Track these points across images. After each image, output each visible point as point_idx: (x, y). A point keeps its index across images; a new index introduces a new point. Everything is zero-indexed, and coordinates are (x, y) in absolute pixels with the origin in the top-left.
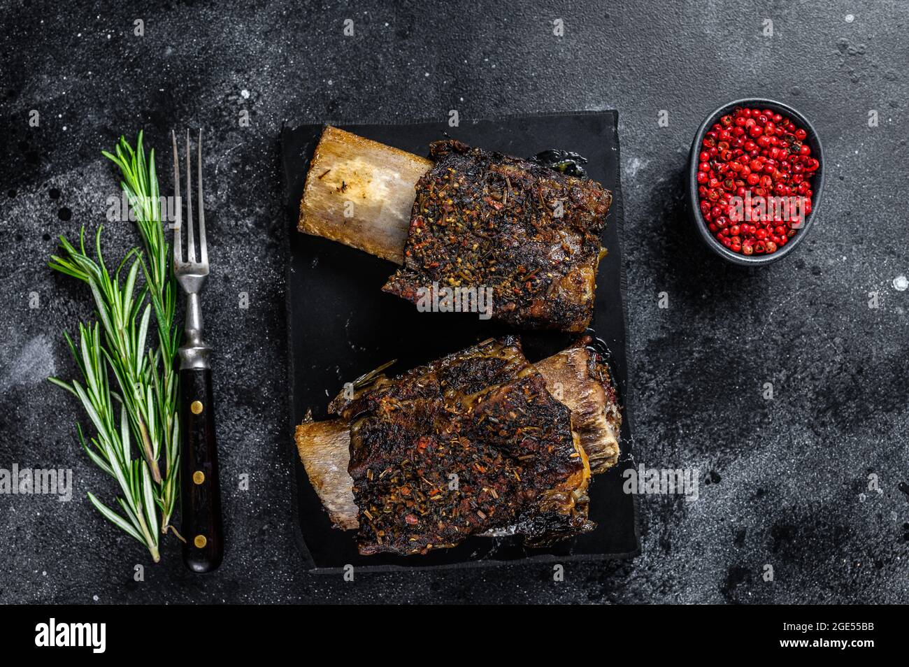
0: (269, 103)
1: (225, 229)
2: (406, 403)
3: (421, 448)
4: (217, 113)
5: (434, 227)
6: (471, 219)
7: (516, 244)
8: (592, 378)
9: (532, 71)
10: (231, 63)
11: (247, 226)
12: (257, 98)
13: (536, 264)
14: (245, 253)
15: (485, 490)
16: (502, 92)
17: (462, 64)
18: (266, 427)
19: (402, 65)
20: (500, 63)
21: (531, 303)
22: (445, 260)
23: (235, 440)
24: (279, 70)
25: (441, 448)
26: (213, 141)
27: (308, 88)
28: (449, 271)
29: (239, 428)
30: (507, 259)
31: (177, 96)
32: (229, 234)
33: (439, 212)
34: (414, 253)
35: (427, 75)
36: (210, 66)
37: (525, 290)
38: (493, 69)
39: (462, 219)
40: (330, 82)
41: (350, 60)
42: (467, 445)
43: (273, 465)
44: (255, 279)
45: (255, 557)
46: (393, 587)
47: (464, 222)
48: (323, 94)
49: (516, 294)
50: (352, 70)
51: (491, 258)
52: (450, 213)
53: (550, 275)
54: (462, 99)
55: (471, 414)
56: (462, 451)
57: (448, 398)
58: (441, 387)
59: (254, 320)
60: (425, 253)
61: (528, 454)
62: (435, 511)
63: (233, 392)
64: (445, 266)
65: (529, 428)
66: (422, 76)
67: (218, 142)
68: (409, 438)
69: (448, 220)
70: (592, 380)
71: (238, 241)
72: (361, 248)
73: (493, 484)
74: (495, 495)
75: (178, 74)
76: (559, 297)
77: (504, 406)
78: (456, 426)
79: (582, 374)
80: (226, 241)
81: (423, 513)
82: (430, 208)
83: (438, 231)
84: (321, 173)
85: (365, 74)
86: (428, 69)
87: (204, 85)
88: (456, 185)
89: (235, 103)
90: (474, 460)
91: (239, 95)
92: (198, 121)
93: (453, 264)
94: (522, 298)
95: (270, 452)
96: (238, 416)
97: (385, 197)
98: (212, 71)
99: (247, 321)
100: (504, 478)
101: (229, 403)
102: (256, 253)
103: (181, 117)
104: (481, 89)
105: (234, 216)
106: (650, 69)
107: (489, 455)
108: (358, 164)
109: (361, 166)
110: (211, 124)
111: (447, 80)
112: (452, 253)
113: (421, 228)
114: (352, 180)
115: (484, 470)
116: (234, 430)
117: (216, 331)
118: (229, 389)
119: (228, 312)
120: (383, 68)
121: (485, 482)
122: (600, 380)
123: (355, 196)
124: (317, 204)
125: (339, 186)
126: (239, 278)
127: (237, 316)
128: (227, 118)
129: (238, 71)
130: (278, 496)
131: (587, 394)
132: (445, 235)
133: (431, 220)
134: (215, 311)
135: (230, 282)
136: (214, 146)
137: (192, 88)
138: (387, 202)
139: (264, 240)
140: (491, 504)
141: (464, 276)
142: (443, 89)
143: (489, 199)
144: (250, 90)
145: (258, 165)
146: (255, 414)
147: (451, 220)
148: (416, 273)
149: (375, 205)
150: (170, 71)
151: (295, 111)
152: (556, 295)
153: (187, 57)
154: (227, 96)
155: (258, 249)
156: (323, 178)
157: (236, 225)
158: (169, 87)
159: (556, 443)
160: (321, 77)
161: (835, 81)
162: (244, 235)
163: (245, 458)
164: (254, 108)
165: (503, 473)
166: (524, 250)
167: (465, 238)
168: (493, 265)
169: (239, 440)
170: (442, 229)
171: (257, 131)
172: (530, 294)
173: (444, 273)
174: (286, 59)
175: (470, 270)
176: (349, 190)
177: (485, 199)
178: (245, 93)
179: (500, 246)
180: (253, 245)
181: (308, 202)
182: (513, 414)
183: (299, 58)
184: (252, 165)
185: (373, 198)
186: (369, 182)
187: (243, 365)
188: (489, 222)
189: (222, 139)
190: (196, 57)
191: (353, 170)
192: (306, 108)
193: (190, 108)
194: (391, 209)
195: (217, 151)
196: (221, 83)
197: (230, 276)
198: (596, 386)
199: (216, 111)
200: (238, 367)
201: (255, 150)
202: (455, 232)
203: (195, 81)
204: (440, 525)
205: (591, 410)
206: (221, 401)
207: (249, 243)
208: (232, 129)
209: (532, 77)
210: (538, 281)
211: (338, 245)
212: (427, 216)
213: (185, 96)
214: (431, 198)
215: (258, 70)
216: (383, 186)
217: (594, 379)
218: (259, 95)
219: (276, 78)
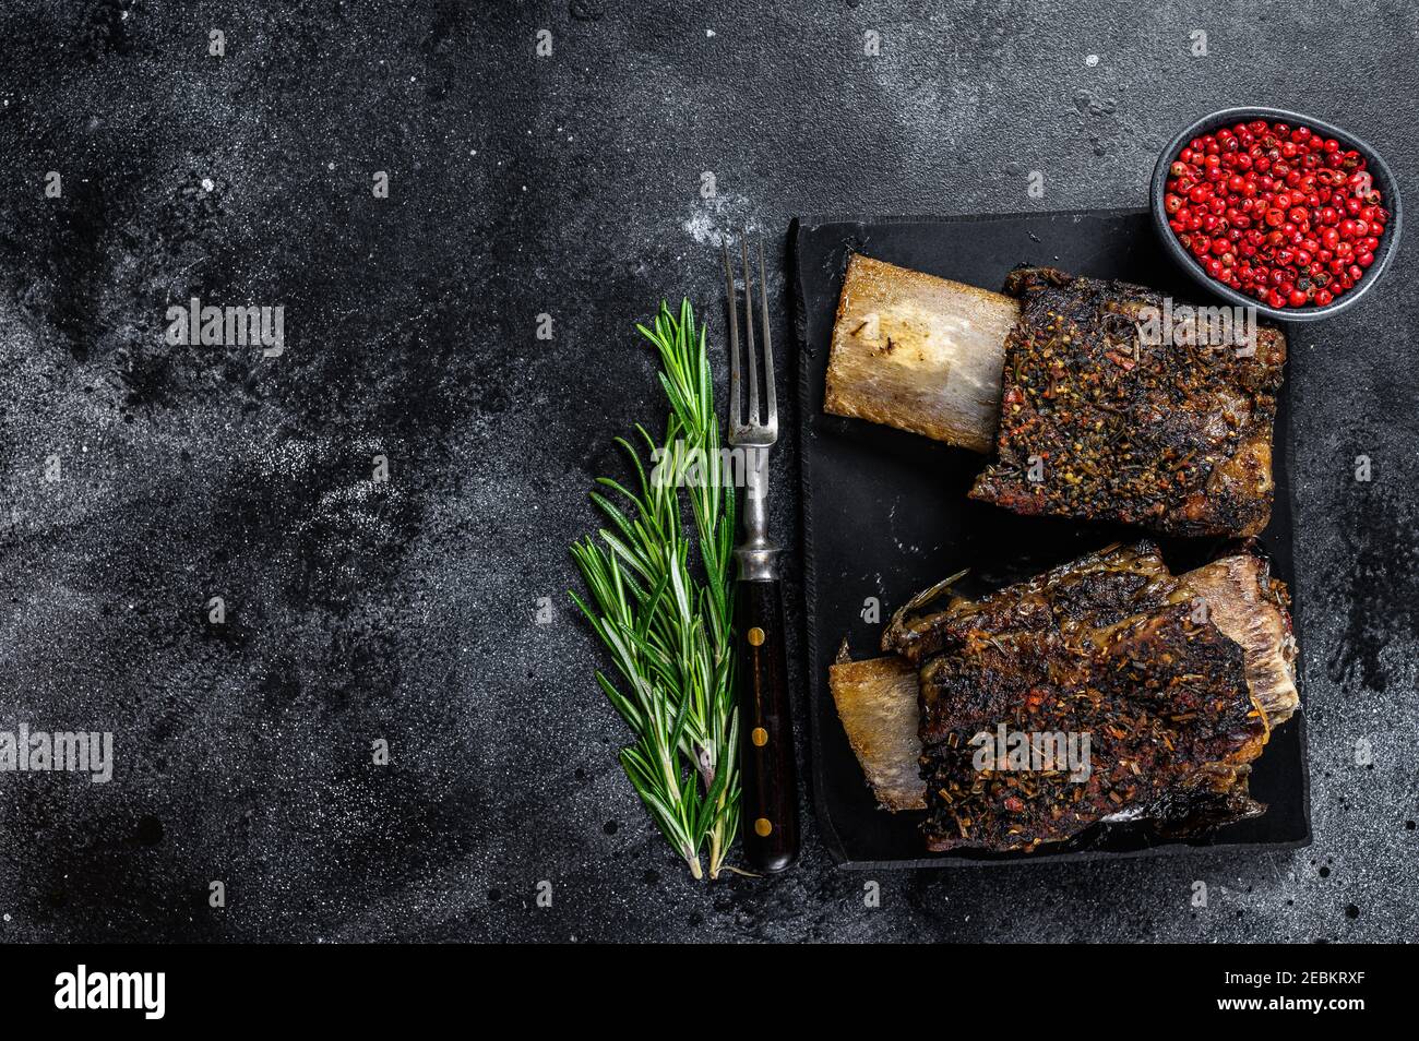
0: (243, 197)
1: (183, 383)
2: (1003, 637)
3: (1033, 704)
4: (167, 214)
5: (1039, 402)
6: (1092, 387)
7: (1158, 417)
8: (1266, 599)
9: (628, 145)
10: (187, 139)
11: (214, 379)
12: (226, 190)
13: (1190, 446)
14: (212, 418)
15: (1123, 763)
16: (582, 176)
17: (525, 136)
18: (247, 670)
19: (436, 138)
20: (580, 134)
21: (1184, 501)
22: (1057, 447)
23: (202, 689)
24: (256, 149)
25: (1061, 705)
26: (162, 254)
27: (299, 174)
28: (1065, 464)
29: (208, 672)
30: (1147, 441)
31: (108, 189)
32: (188, 390)
33: (1045, 378)
34: (1011, 440)
35: (473, 152)
36: (155, 144)
37: (1175, 482)
38: (571, 143)
39: (1078, 387)
40: (331, 166)
41: (360, 133)
42: (1098, 701)
43: (258, 724)
44: (228, 455)
45: (234, 857)
46: (433, 896)
47: (1082, 390)
48: (322, 184)
49: (1164, 490)
50: (364, 147)
51: (1124, 440)
52: (1060, 380)
53: (1209, 458)
54: (524, 188)
55: (1106, 656)
56: (1090, 708)
57: (1067, 632)
58: (1054, 616)
59: (226, 515)
60: (1028, 440)
61: (1187, 712)
62: (1048, 793)
63: (198, 620)
64: (1058, 456)
65: (1190, 677)
66: (467, 155)
67: (169, 257)
68: (1010, 689)
69: (1058, 390)
70: (1265, 603)
71: (201, 401)
72: (921, 432)
73: (1134, 754)
74: (1136, 771)
75: (107, 157)
76: (1226, 489)
77: (1154, 646)
78: (1084, 674)
79: (1252, 594)
80: (183, 401)
81: (1031, 795)
82: (1030, 373)
83: (1045, 406)
84: (853, 327)
85: (381, 152)
86: (475, 144)
87: (148, 172)
88: (1066, 339)
89: (193, 198)
90: (1107, 721)
91: (200, 187)
92: (139, 226)
93: (1069, 452)
94: (1172, 495)
95: (253, 706)
96: (207, 654)
97: (952, 357)
98: (158, 151)
99: (216, 516)
100: (1150, 746)
101: (193, 636)
102: (228, 418)
103: (114, 220)
104: (551, 172)
105: (195, 365)
106: (800, 139)
107: (1129, 714)
108: (906, 310)
109: (912, 313)
110: (158, 230)
111: (501, 160)
112: (1066, 436)
113: (1019, 404)
114: (902, 335)
115: (1121, 735)
116: (200, 675)
117: (173, 532)
118: (192, 616)
119: (189, 505)
120: (408, 143)
121: (1123, 751)
122: (1276, 603)
123: (908, 358)
124: (851, 373)
125: (884, 344)
126: (203, 455)
127: (202, 509)
128: (182, 221)
129: (196, 152)
130: (266, 770)
131: (1259, 623)
132: (1054, 411)
133: (1033, 391)
134: (170, 503)
135: (191, 461)
136: (164, 262)
137: (127, 177)
138: (956, 364)
139: (239, 399)
140: (1130, 782)
141: (1086, 469)
142: (497, 173)
143: (1115, 355)
144: (214, 179)
145: (229, 290)
146: (231, 651)
147: (1063, 389)
148: (1015, 469)
149: (940, 370)
150: (96, 153)
151: (281, 209)
152: (1222, 487)
153: (123, 132)
154: (181, 187)
155: (230, 412)
156: (859, 335)
157: (199, 377)
158: (96, 176)
159: (1227, 697)
160: (319, 159)
161: (1070, 154)
162: (209, 392)
163: (218, 714)
164: (220, 206)
165: (1149, 740)
166: (1171, 426)
167: (1083, 415)
168: (1128, 451)
169: (209, 690)
170: (1049, 403)
171: (226, 239)
172: (1183, 488)
173: (1058, 466)
174: (266, 133)
175: (1094, 460)
176: (897, 349)
177: (1107, 355)
178: (208, 184)
179: (1135, 422)
180: (224, 407)
181: (837, 371)
182: (1167, 658)
183: (285, 130)
184: (220, 289)
185: (934, 360)
186: (926, 336)
187: (213, 581)
188: (1117, 388)
189: (175, 252)
190: (134, 131)
191: (901, 319)
192: (297, 204)
193: (127, 207)
194: (963, 374)
195: (168, 270)
196: (172, 170)
197: (190, 452)
198: (1271, 611)
199: (165, 211)
200: (205, 584)
201: (223, 268)
202: (1069, 406)
203: (134, 167)
204: (1056, 810)
205: (1263, 646)
206: (182, 633)
207: (218, 403)
208: (190, 237)
209: (627, 154)
210: (1194, 469)
211: (887, 429)
212: (1025, 385)
213: (119, 189)
214: (1031, 360)
215: (225, 149)
216: (947, 341)
217: (1270, 601)
218: (228, 186)
219: (252, 161)
